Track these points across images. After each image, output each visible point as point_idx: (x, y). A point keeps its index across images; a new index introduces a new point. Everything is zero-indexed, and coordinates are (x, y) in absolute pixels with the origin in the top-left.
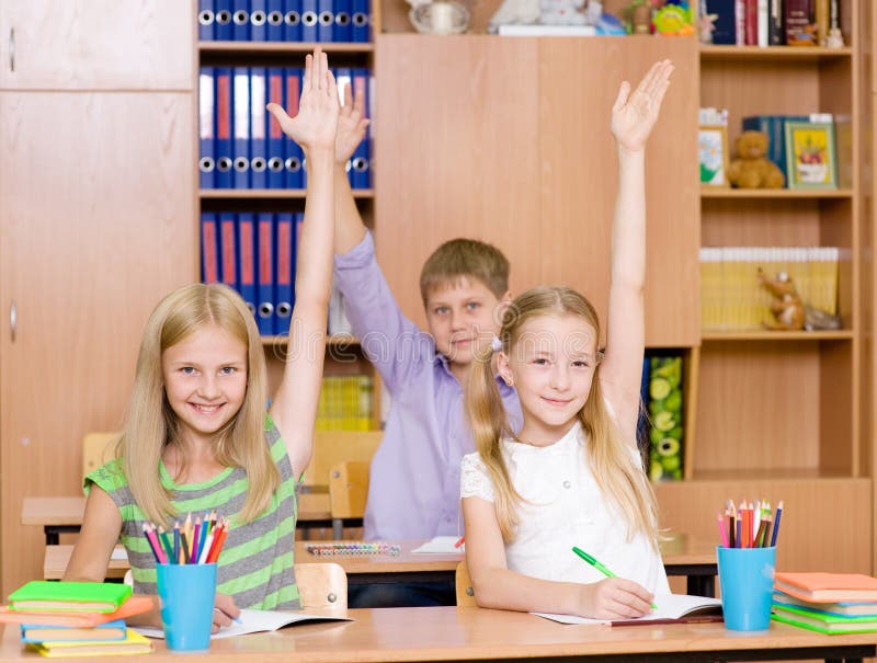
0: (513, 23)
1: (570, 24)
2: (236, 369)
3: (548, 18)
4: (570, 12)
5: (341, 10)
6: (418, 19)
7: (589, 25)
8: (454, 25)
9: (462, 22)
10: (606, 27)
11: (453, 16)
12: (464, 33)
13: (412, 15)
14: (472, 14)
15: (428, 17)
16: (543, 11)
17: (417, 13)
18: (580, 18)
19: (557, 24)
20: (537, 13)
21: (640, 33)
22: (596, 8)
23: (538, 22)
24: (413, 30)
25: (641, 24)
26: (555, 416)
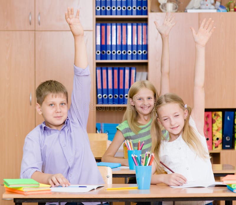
0: (192, 8)
1: (210, 9)
2: (151, 98)
3: (203, 7)
4: (209, 5)
5: (139, 5)
6: (162, 8)
7: (215, 9)
8: (173, 10)
9: (176, 8)
10: (221, 10)
11: (173, 6)
12: (177, 12)
13: (160, 7)
14: (179, 6)
15: (166, 7)
16: (201, 5)
17: (162, 6)
18: (213, 7)
19: (206, 9)
20: (200, 5)
21: (232, 11)
22: (218, 3)
23: (200, 8)
24: (161, 11)
25: (232, 8)
26: (176, 132)
